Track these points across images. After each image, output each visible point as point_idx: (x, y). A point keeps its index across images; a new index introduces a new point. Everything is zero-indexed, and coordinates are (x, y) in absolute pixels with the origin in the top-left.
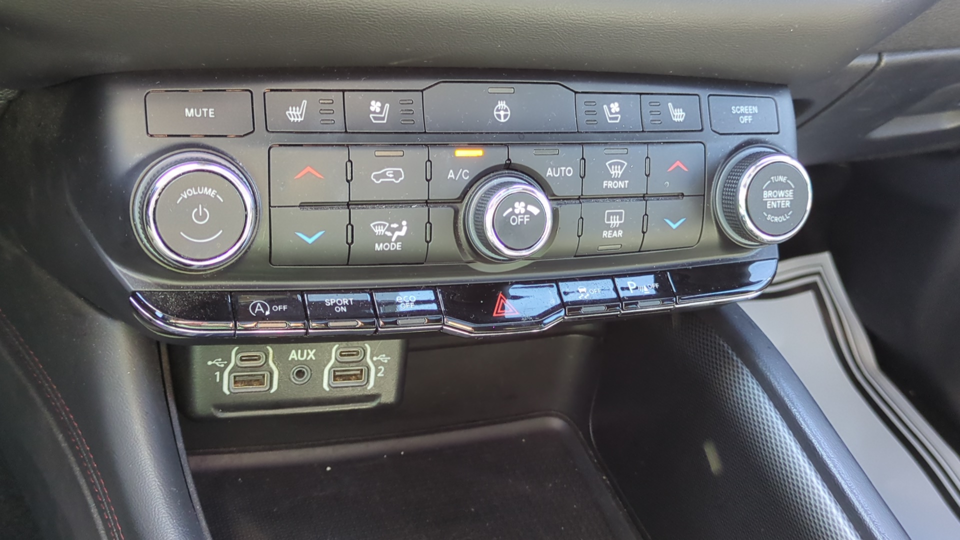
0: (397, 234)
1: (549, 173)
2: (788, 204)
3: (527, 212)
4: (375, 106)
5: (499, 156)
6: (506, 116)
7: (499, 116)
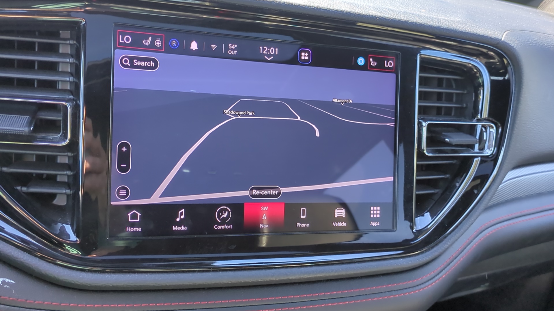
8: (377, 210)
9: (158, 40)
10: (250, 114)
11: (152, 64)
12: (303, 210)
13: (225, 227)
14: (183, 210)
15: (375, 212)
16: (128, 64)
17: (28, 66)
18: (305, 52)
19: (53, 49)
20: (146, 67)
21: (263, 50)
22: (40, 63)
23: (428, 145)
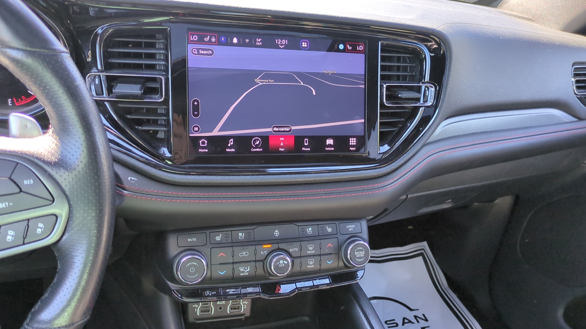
0: (247, 270)
1: (291, 250)
2: (363, 255)
3: (284, 263)
4: (240, 234)
5: (276, 246)
6: (278, 234)
7: (276, 234)
8: (354, 140)
9: (213, 38)
10: (271, 81)
11: (210, 52)
12: (306, 140)
13: (258, 150)
14: (232, 140)
15: (353, 141)
16: (196, 52)
17: (138, 56)
18: (305, 42)
19: (152, 45)
20: (207, 54)
21: (278, 41)
22: (145, 54)
23: (386, 99)
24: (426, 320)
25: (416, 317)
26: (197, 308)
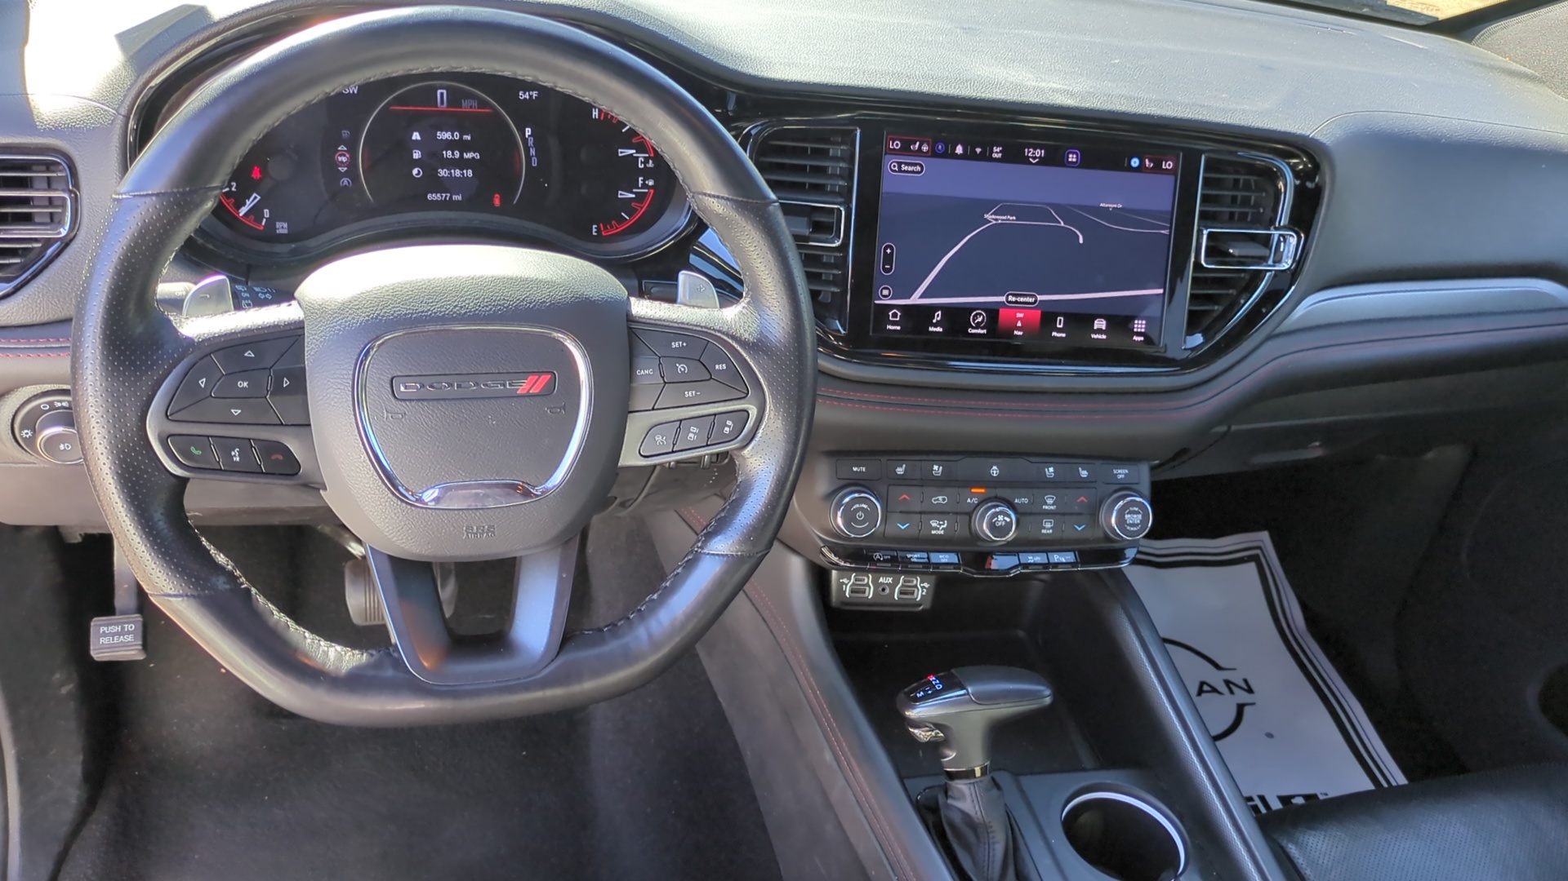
0: (942, 526)
1: (1016, 501)
2: (1139, 522)
3: (1004, 520)
4: (936, 467)
5: (993, 492)
6: (996, 473)
7: (993, 473)
8: (1142, 324)
9: (925, 145)
10: (1011, 218)
11: (919, 168)
12: (1060, 320)
13: (980, 331)
14: (940, 312)
15: (1140, 326)
16: (896, 169)
17: (800, 169)
18: (1073, 153)
19: (822, 154)
20: (913, 172)
21: (1029, 152)
22: (812, 167)
23: (1207, 255)
24: (1250, 691)
25: (1228, 683)
26: (846, 585)
